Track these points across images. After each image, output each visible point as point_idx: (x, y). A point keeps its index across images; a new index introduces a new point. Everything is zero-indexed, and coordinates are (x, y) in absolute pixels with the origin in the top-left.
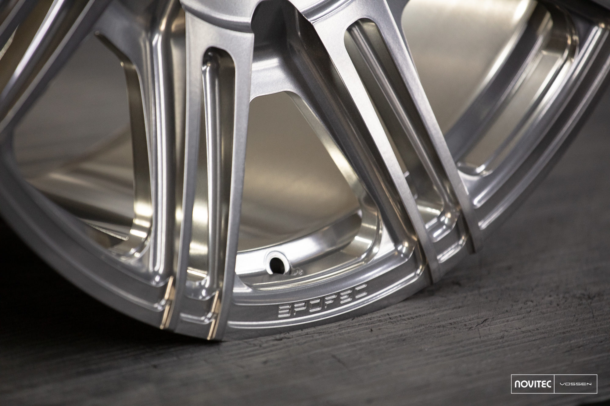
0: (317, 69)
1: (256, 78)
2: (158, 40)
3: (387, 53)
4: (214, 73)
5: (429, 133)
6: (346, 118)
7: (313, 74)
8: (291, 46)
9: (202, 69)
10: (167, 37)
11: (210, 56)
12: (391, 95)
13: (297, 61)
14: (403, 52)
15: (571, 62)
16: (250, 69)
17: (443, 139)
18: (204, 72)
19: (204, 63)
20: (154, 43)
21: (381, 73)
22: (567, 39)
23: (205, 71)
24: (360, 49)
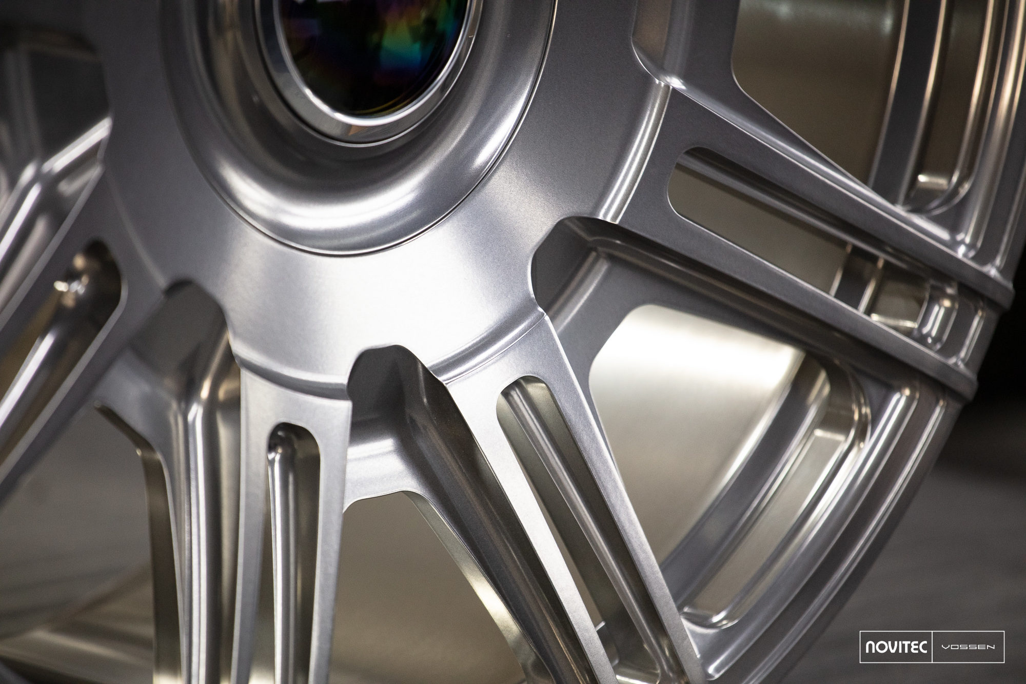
0: (454, 456)
1: (354, 471)
2: (196, 413)
3: (567, 431)
4: (288, 464)
5: (635, 558)
6: (501, 534)
7: (448, 464)
8: (413, 421)
9: (268, 457)
10: (212, 408)
11: (280, 436)
12: (573, 497)
13: (422, 444)
14: (591, 429)
15: (860, 450)
16: (344, 458)
17: (657, 568)
18: (272, 463)
19: (271, 448)
20: (190, 418)
21: (556, 463)
22: (853, 413)
23: (273, 461)
24: (523, 425)
